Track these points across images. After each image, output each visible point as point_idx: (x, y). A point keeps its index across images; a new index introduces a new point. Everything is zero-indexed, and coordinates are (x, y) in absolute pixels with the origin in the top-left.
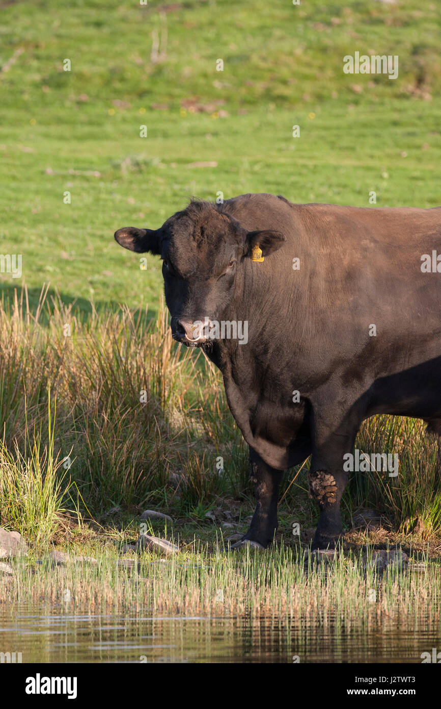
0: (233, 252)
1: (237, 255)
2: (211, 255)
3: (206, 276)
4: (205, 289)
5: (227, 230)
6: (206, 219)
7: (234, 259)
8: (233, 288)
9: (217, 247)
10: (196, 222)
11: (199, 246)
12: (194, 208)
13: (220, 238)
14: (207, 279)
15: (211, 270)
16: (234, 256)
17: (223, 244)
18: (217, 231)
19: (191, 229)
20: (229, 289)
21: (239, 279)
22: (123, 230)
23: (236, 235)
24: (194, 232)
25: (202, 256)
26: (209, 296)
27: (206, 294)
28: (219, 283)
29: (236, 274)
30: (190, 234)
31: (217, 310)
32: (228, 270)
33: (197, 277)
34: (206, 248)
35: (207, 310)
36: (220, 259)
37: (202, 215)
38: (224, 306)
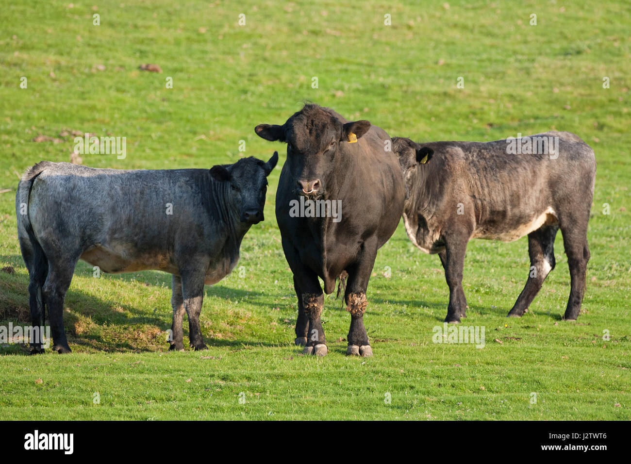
0: (334, 136)
1: (337, 138)
2: (318, 137)
3: (316, 151)
4: (317, 160)
5: (329, 121)
6: (315, 114)
7: (334, 140)
8: (334, 160)
9: (322, 131)
10: (308, 117)
11: (310, 133)
12: (307, 108)
13: (324, 126)
14: (316, 153)
15: (318, 147)
16: (334, 138)
17: (326, 129)
18: (322, 121)
19: (305, 122)
20: (331, 161)
21: (338, 155)
22: (260, 126)
23: (335, 125)
24: (307, 123)
25: (312, 138)
26: (319, 165)
27: (316, 163)
28: (325, 156)
29: (336, 151)
30: (304, 125)
31: (324, 174)
32: (330, 148)
33: (310, 152)
34: (314, 133)
35: (318, 173)
36: (323, 139)
37: (312, 112)
38: (328, 172)
